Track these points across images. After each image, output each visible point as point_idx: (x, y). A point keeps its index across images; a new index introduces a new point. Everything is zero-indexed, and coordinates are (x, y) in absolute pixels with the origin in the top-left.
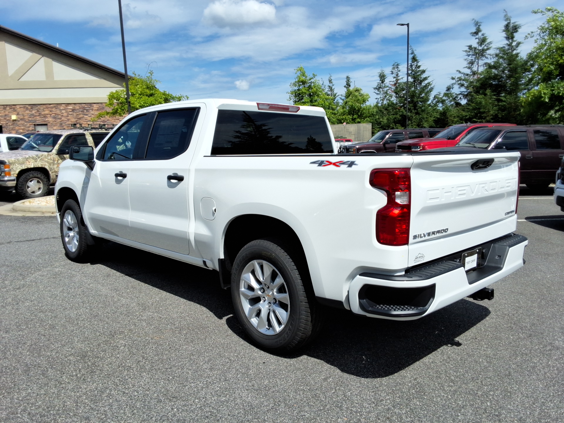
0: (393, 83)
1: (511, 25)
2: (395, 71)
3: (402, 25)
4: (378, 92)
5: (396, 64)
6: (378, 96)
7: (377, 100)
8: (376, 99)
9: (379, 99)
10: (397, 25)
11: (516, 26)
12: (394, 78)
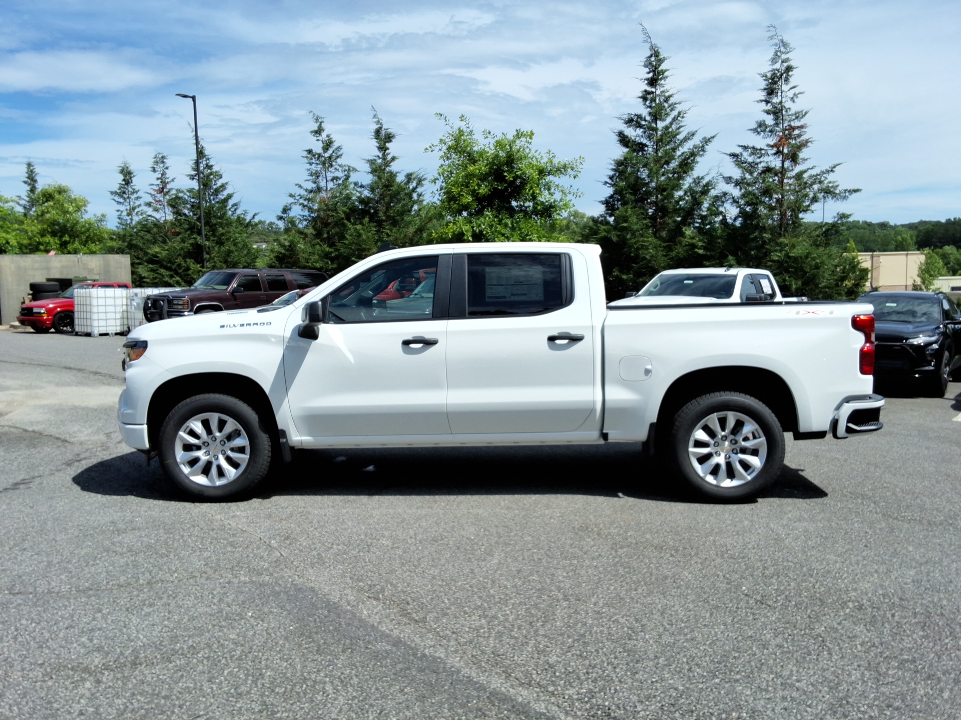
0: (157, 188)
1: (383, 132)
2: (159, 168)
3: (185, 96)
4: (121, 200)
5: (160, 156)
6: (122, 208)
7: (119, 213)
8: (118, 211)
9: (122, 212)
10: (177, 95)
11: (390, 134)
12: (158, 179)
